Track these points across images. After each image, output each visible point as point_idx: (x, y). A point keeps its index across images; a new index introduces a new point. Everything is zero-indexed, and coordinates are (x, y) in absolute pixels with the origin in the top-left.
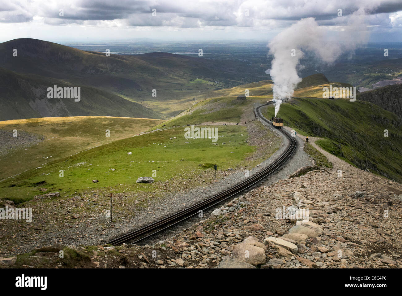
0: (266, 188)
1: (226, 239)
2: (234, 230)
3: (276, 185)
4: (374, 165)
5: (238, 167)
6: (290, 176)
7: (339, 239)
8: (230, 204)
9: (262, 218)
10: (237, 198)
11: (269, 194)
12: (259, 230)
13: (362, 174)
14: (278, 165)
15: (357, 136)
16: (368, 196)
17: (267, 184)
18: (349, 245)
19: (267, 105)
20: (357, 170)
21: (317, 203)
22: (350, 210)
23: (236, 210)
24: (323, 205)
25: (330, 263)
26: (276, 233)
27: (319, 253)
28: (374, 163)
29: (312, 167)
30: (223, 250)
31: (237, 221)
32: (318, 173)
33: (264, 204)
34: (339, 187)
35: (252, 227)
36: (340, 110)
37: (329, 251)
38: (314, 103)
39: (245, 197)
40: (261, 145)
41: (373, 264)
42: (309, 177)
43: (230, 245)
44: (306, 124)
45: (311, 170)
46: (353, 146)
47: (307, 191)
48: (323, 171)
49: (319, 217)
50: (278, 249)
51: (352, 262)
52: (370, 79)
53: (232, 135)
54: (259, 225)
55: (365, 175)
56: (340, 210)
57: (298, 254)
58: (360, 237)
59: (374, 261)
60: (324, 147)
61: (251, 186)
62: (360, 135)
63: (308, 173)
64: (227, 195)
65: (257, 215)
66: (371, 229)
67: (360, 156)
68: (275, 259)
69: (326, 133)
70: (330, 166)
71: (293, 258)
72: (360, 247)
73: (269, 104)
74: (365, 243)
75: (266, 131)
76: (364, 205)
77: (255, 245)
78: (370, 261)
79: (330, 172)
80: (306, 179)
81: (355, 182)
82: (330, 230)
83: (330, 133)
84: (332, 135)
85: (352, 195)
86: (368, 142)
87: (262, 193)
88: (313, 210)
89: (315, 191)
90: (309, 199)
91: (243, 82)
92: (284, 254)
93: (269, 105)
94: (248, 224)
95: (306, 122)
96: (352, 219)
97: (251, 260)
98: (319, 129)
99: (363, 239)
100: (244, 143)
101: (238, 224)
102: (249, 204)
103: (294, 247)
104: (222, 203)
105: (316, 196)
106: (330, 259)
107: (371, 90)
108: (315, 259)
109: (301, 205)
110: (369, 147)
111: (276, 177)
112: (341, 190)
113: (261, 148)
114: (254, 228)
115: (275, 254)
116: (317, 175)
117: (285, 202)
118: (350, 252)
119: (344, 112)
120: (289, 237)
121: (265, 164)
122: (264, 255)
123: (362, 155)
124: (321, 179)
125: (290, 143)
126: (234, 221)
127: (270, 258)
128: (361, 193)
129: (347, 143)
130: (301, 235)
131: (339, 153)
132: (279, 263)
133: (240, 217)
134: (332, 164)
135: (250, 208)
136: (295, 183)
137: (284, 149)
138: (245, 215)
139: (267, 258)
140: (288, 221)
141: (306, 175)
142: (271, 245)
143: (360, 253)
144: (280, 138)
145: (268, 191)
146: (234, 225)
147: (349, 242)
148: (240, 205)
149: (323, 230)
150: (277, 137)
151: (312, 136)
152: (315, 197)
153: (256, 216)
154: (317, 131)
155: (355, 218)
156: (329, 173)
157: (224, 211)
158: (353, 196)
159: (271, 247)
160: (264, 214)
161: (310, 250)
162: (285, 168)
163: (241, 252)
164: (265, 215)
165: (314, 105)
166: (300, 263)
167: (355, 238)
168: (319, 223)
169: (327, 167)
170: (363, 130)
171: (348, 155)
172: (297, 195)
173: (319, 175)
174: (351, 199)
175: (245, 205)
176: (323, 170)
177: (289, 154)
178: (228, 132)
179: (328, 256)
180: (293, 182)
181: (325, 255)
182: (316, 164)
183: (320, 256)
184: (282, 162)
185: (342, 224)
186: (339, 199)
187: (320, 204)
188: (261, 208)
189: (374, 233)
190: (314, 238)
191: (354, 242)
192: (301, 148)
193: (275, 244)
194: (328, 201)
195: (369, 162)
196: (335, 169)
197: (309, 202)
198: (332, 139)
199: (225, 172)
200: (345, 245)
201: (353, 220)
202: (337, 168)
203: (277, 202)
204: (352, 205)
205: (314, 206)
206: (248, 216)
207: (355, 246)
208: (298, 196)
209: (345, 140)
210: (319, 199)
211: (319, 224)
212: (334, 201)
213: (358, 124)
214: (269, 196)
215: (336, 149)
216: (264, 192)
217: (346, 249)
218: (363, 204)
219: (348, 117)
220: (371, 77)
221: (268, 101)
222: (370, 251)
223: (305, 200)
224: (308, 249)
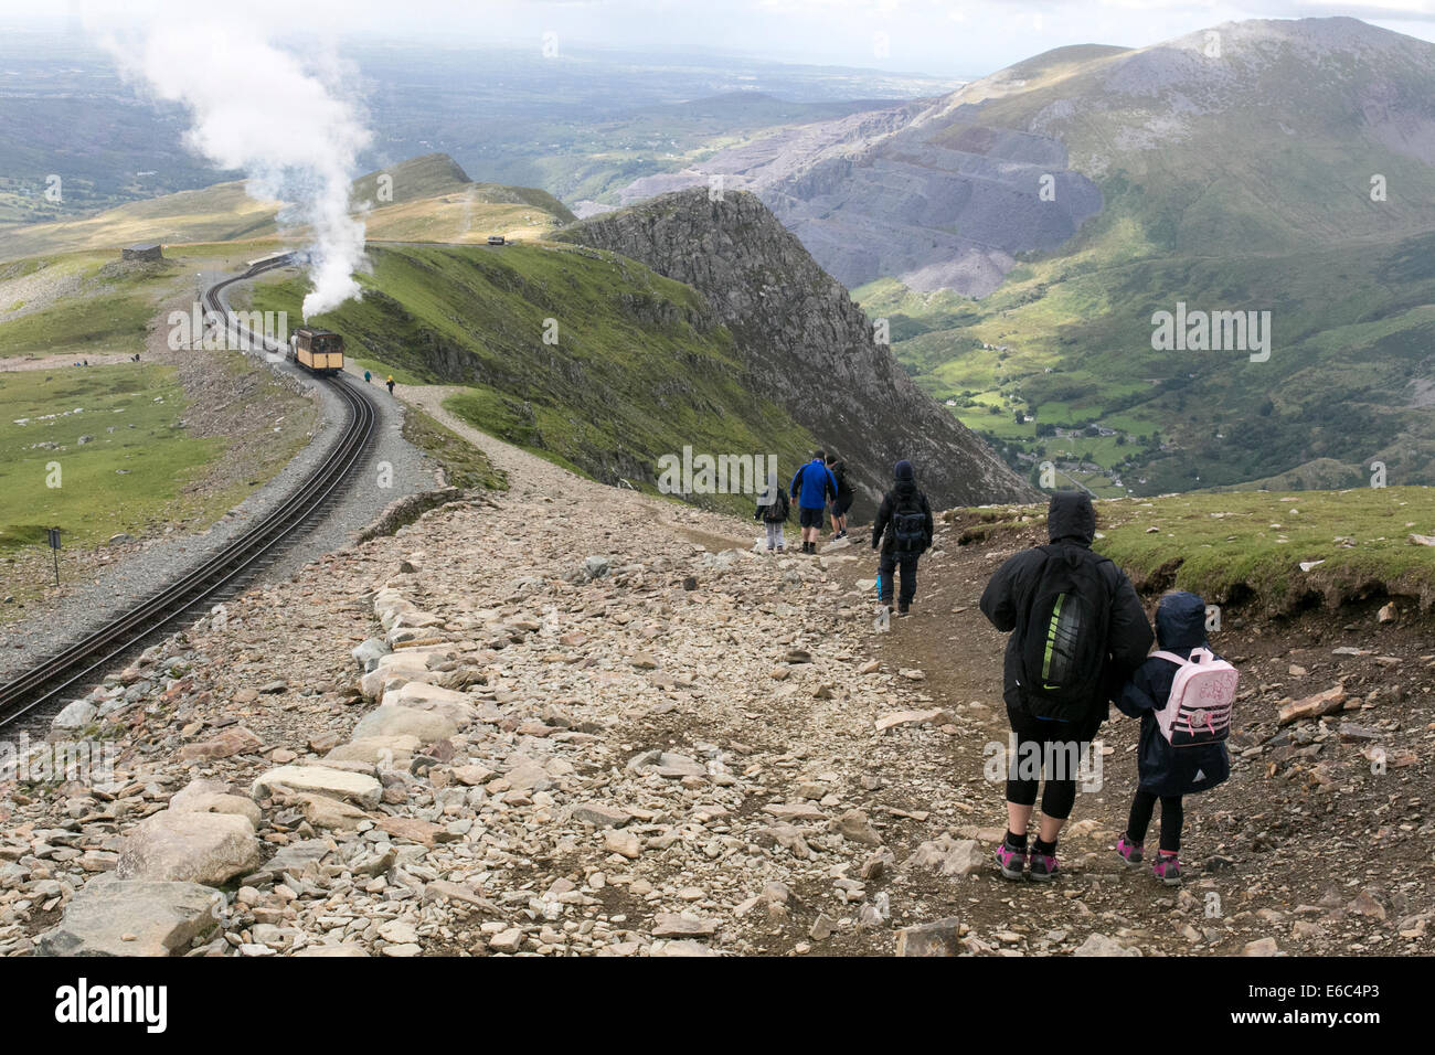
0: (270, 592)
1: (102, 810)
2: (139, 770)
3: (309, 575)
4: (643, 464)
5: (155, 528)
6: (359, 535)
7: (530, 730)
8: (128, 672)
9: (255, 703)
10: (157, 647)
11: (282, 614)
12: (242, 752)
13: (603, 500)
14: (310, 501)
15: (583, 371)
16: (625, 569)
17: (274, 575)
18: (563, 742)
19: (249, 275)
20: (590, 486)
21: (458, 620)
22: (568, 623)
23: (152, 692)
24: (479, 622)
25: (496, 816)
26: (310, 749)
27: (460, 789)
28: (644, 458)
29: (436, 495)
30: (92, 855)
31: (155, 733)
32: (458, 513)
33: (261, 651)
34: (530, 552)
35: (211, 744)
36: (517, 285)
37: (494, 777)
38: (426, 262)
39: (184, 638)
40: (238, 431)
41: (637, 787)
42: (429, 531)
43: (118, 831)
44: (406, 342)
45: (435, 506)
46: (571, 406)
47: (422, 583)
48: (477, 502)
49: (464, 667)
50: (308, 804)
51: (567, 797)
52: (609, 173)
53: (119, 405)
54: (241, 735)
55: (617, 501)
56: (536, 631)
57: (384, 807)
58: (597, 710)
59: (639, 780)
60: (475, 416)
61: (211, 593)
62: (592, 367)
63: (424, 515)
64: (117, 641)
65: (235, 698)
66: (632, 677)
67: (598, 438)
68: (299, 843)
69: (479, 368)
70: (498, 485)
71: (364, 825)
72: (596, 742)
73: (257, 273)
74: (612, 727)
75: (254, 379)
76: (611, 601)
77: (212, 810)
78: (628, 781)
79: (499, 505)
80: (418, 539)
81: (583, 527)
82: (499, 705)
83: (491, 366)
84: (500, 376)
85: (575, 572)
86: (618, 389)
87: (256, 610)
88: (443, 645)
89: (450, 579)
90: (428, 610)
91: (142, 189)
92: (328, 818)
93: (258, 276)
94: (200, 737)
95: (403, 334)
96: (572, 656)
97: (199, 869)
98: (453, 354)
99: (609, 714)
100: (172, 430)
101: (162, 742)
102: (204, 659)
103: (366, 786)
104: (97, 676)
105: (453, 595)
106: (495, 802)
107: (614, 209)
108: (444, 814)
109: (399, 635)
110: (623, 407)
111: (308, 546)
112: (538, 560)
113: (241, 442)
114: (220, 746)
115: (294, 825)
116: (455, 522)
117: (344, 631)
118: (562, 765)
119: (532, 288)
120: (350, 756)
121: (260, 504)
122: (250, 837)
123: (605, 435)
124: (472, 533)
125: (349, 416)
126: (144, 735)
127: (278, 843)
128: (602, 560)
129: (551, 399)
130: (395, 738)
131: (527, 434)
132: (312, 856)
133: (168, 717)
134: (504, 474)
135: (208, 675)
136: (379, 557)
137: (329, 439)
138: (186, 705)
139: (264, 848)
140: (353, 699)
141: (417, 526)
142: (280, 797)
143: (595, 761)
144: (311, 401)
145: (278, 603)
146: (143, 753)
147: (560, 731)
148: (167, 672)
149: (472, 709)
150: (299, 396)
151: (428, 382)
152: (451, 598)
153: (231, 702)
154: (446, 362)
155: (582, 650)
156: (495, 507)
157: (107, 704)
158: (578, 578)
159: (281, 803)
160: (262, 688)
161: (428, 784)
162: (341, 509)
163: (155, 846)
164: (265, 692)
165: (426, 269)
166: (391, 837)
167: (582, 715)
168: (463, 686)
169: (489, 486)
170: (599, 347)
171: (558, 440)
172: (388, 599)
173: (462, 519)
174: (570, 588)
175: (188, 669)
176: (475, 499)
177: (349, 457)
178: (99, 391)
179: (490, 795)
180: (371, 557)
181: (478, 792)
182: (451, 483)
183: (462, 798)
184: (325, 486)
185: (540, 679)
186: (532, 594)
187: (466, 620)
188: (250, 667)
189: (643, 686)
190: (442, 741)
191: (577, 730)
192: (392, 429)
193: (297, 789)
194: (495, 606)
195: (630, 458)
196: (517, 490)
197: (430, 617)
198: (500, 388)
199: (97, 550)
200: (549, 743)
201: (575, 657)
202: (524, 487)
203: (314, 639)
204: (574, 609)
205: (447, 630)
206: (201, 706)
207: (580, 742)
208: (391, 603)
209: (542, 389)
210: (464, 605)
211: (463, 690)
212: (515, 601)
213: (583, 329)
214: (281, 619)
215: (516, 422)
216: (261, 609)
217: (548, 759)
218: (608, 598)
219: (547, 306)
220: (613, 165)
221: (251, 263)
222: (628, 748)
223: (415, 614)
224: (422, 782)
